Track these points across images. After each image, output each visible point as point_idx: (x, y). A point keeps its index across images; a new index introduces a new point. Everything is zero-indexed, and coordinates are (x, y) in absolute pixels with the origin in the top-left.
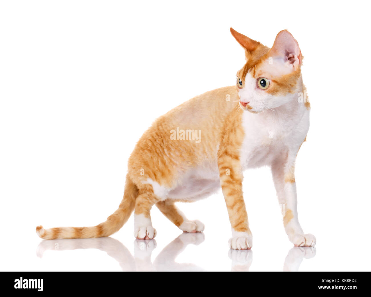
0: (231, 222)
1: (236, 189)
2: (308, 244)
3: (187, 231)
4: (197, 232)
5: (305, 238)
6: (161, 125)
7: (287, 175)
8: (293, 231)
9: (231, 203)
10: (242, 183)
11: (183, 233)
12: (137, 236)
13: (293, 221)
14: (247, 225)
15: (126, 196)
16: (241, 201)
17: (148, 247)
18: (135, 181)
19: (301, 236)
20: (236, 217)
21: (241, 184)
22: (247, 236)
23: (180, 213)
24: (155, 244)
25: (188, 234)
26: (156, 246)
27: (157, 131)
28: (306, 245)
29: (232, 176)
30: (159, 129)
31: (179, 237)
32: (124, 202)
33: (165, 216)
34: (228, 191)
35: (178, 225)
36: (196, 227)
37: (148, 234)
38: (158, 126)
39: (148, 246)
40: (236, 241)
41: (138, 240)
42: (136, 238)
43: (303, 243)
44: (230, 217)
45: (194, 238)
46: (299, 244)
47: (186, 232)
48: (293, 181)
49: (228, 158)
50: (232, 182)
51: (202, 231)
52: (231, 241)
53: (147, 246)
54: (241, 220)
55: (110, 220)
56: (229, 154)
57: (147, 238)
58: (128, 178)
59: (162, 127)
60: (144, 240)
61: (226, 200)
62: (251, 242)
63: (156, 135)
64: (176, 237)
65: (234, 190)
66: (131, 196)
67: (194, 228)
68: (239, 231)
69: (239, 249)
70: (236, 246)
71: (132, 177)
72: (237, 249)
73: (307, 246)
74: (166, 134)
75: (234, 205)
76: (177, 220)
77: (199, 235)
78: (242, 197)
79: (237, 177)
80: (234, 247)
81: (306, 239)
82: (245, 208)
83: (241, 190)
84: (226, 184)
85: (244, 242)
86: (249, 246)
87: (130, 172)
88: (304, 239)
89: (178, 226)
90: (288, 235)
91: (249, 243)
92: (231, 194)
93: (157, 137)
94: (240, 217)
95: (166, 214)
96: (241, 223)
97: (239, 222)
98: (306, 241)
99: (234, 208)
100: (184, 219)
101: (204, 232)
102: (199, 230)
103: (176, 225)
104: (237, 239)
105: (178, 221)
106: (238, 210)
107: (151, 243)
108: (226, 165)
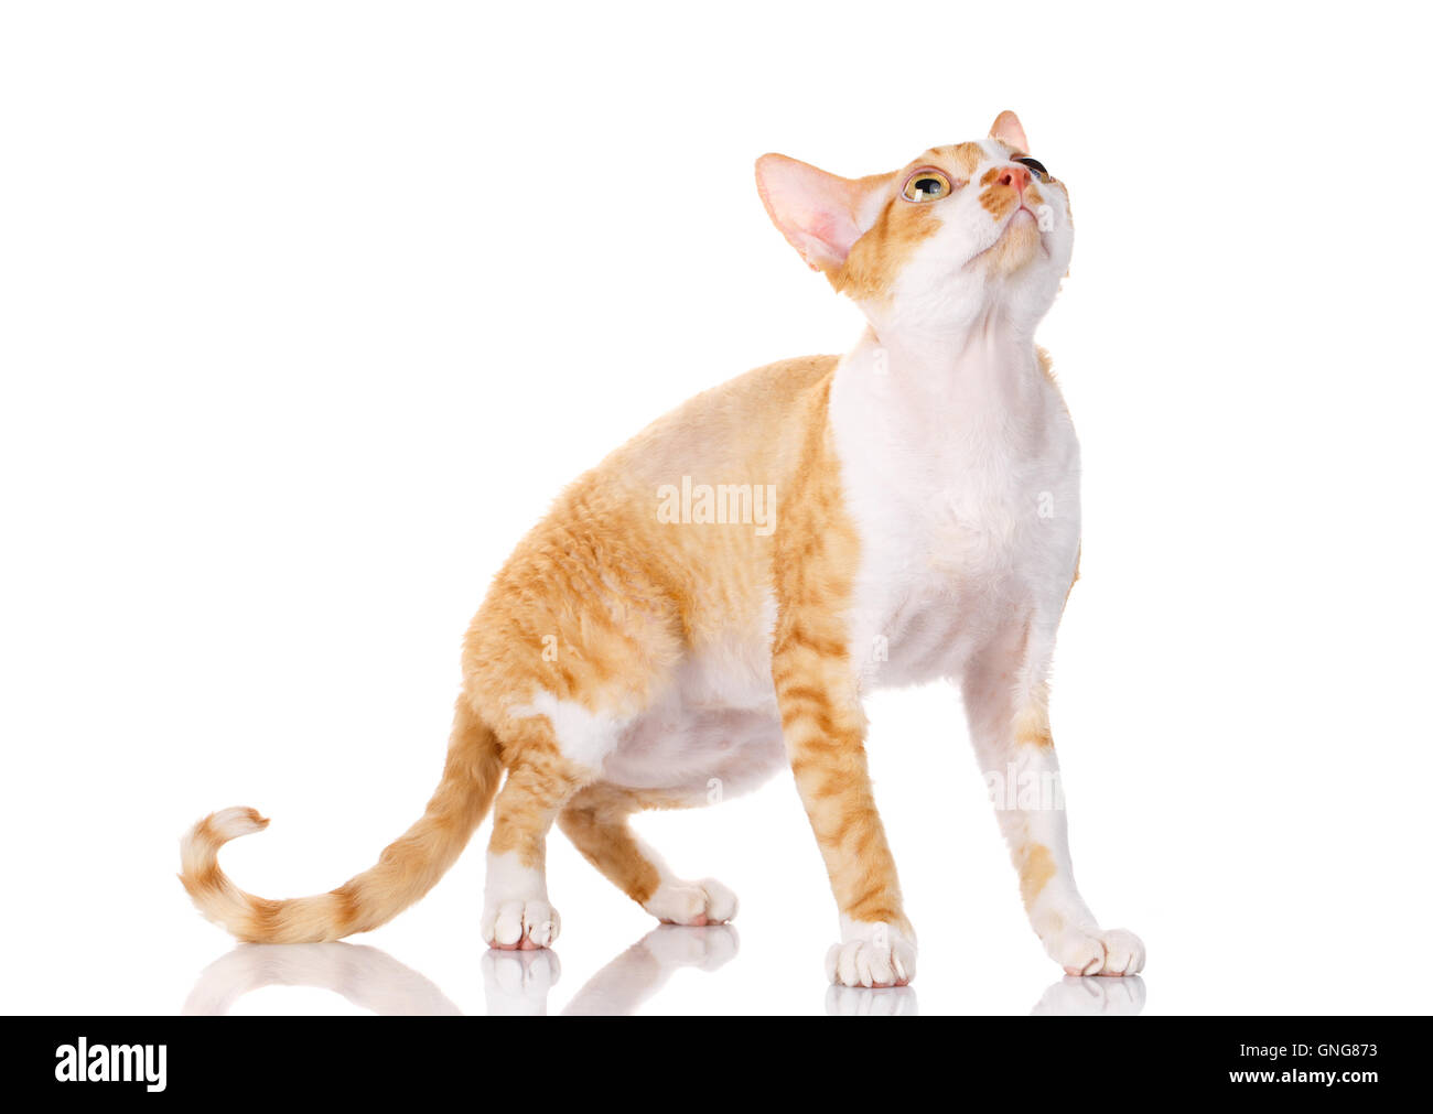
0: (838, 895)
1: (846, 768)
2: (1116, 965)
3: (675, 920)
4: (709, 923)
5: (1104, 947)
6: (583, 502)
7: (1023, 716)
8: (1057, 920)
9: (832, 820)
10: (866, 745)
11: (659, 928)
12: (490, 936)
13: (1055, 884)
14: (896, 898)
15: (453, 771)
16: (868, 813)
17: (527, 979)
18: (489, 716)
19: (1089, 937)
20: (856, 872)
21: (860, 749)
22: (897, 939)
23: (648, 856)
24: (554, 969)
25: (676, 930)
26: (559, 975)
27: (570, 523)
28: (1108, 972)
29: (825, 722)
30: (575, 517)
31: (643, 940)
32: (443, 793)
33: (593, 864)
34: (816, 779)
35: (639, 897)
36: (708, 905)
37: (530, 928)
38: (573, 507)
39: (530, 975)
40: (856, 956)
41: (496, 952)
42: (490, 944)
43: (1095, 960)
44: (833, 877)
45: (699, 945)
46: (1082, 966)
47: (669, 923)
48: (1045, 740)
49: (805, 656)
50: (828, 745)
51: (729, 919)
52: (836, 955)
53: (527, 976)
54: (874, 881)
55: (390, 862)
56: (807, 641)
57: (526, 945)
58: (466, 709)
59: (588, 508)
60: (515, 953)
61: (811, 816)
62: (909, 960)
63: (567, 535)
64: (635, 940)
65: (840, 775)
66: (471, 772)
67: (699, 909)
68: (868, 920)
69: (867, 983)
70: (858, 974)
71: (478, 701)
72: (859, 986)
73: (1113, 975)
74: (602, 527)
75: (842, 831)
76: (635, 881)
77: (717, 936)
78: (870, 798)
79: (843, 723)
80: (849, 979)
81: (1109, 949)
82: (883, 840)
83: (863, 771)
84: (808, 754)
85: (886, 959)
86: (902, 973)
87: (470, 685)
88: (1100, 946)
89: (640, 903)
90: (1041, 937)
91: (902, 962)
92: (827, 791)
93: (571, 540)
94: (870, 873)
95: (595, 857)
96: (872, 894)
97: (866, 890)
98: (1109, 956)
99: (844, 841)
100: (661, 875)
101: (736, 923)
102: (716, 914)
103: (634, 898)
104: (860, 948)
105: (641, 881)
106: (861, 847)
107: (538, 964)
108: (802, 681)
